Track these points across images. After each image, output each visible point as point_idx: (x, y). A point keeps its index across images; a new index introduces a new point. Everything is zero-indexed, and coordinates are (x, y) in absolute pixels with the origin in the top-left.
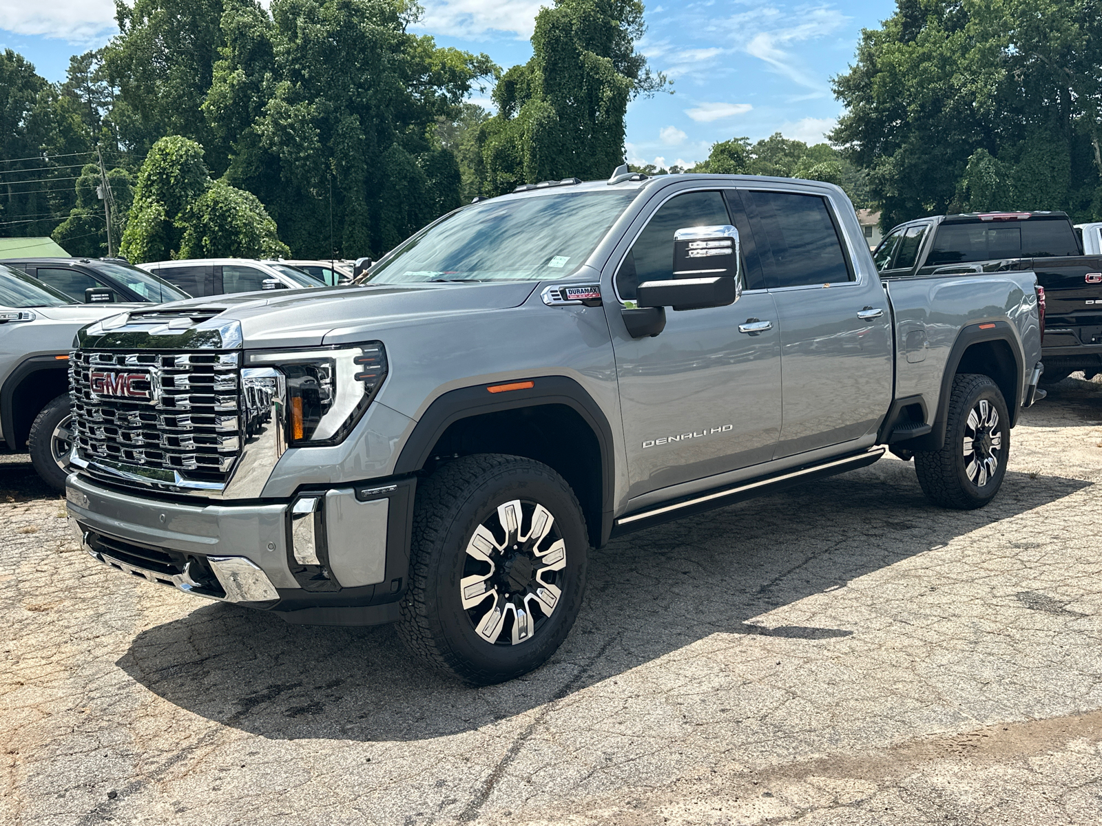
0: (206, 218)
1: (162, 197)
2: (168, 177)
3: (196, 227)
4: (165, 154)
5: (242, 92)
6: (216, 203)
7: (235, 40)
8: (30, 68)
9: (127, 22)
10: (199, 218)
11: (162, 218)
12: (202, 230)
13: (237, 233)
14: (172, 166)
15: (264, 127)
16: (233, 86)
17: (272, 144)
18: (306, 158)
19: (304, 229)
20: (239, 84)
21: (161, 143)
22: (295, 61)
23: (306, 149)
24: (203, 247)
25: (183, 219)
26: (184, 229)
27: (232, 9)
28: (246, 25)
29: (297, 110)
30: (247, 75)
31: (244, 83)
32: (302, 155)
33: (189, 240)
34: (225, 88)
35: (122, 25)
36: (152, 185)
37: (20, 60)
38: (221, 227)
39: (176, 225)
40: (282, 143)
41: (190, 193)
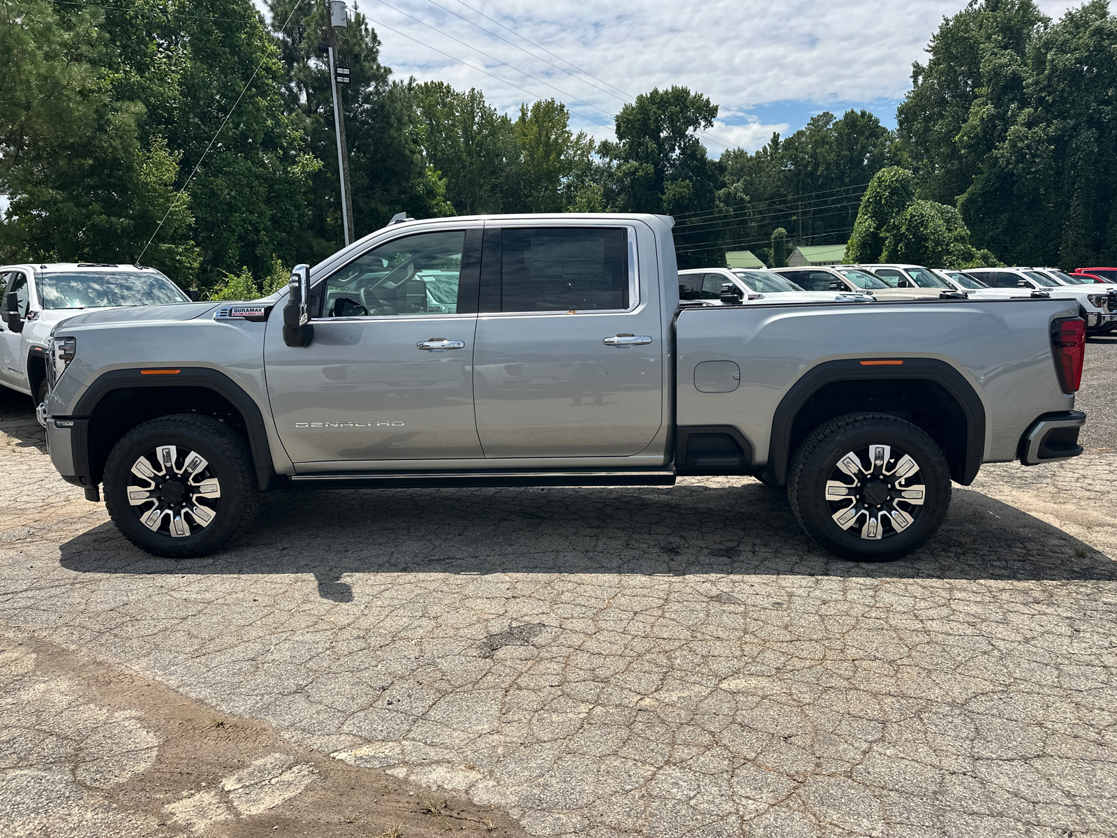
0: (903, 229)
1: (875, 215)
2: (881, 198)
3: (895, 236)
4: (880, 181)
5: (989, 123)
6: (913, 216)
7: (990, 81)
8: (877, 121)
9: (920, 79)
10: (898, 229)
11: (872, 230)
12: (899, 238)
13: (926, 240)
14: (885, 190)
15: (1002, 150)
16: (982, 119)
17: (1008, 163)
18: (1036, 172)
19: (1031, 233)
20: (988, 116)
21: (879, 174)
22: (1041, 90)
23: (1037, 164)
24: (899, 251)
25: (887, 231)
26: (887, 238)
27: (992, 55)
28: (1002, 66)
29: (1035, 133)
30: (996, 107)
31: (992, 115)
32: (1033, 170)
33: (889, 246)
34: (977, 122)
35: (915, 82)
36: (869, 206)
37: (870, 116)
38: (914, 235)
39: (881, 235)
40: (1018, 162)
41: (896, 210)
